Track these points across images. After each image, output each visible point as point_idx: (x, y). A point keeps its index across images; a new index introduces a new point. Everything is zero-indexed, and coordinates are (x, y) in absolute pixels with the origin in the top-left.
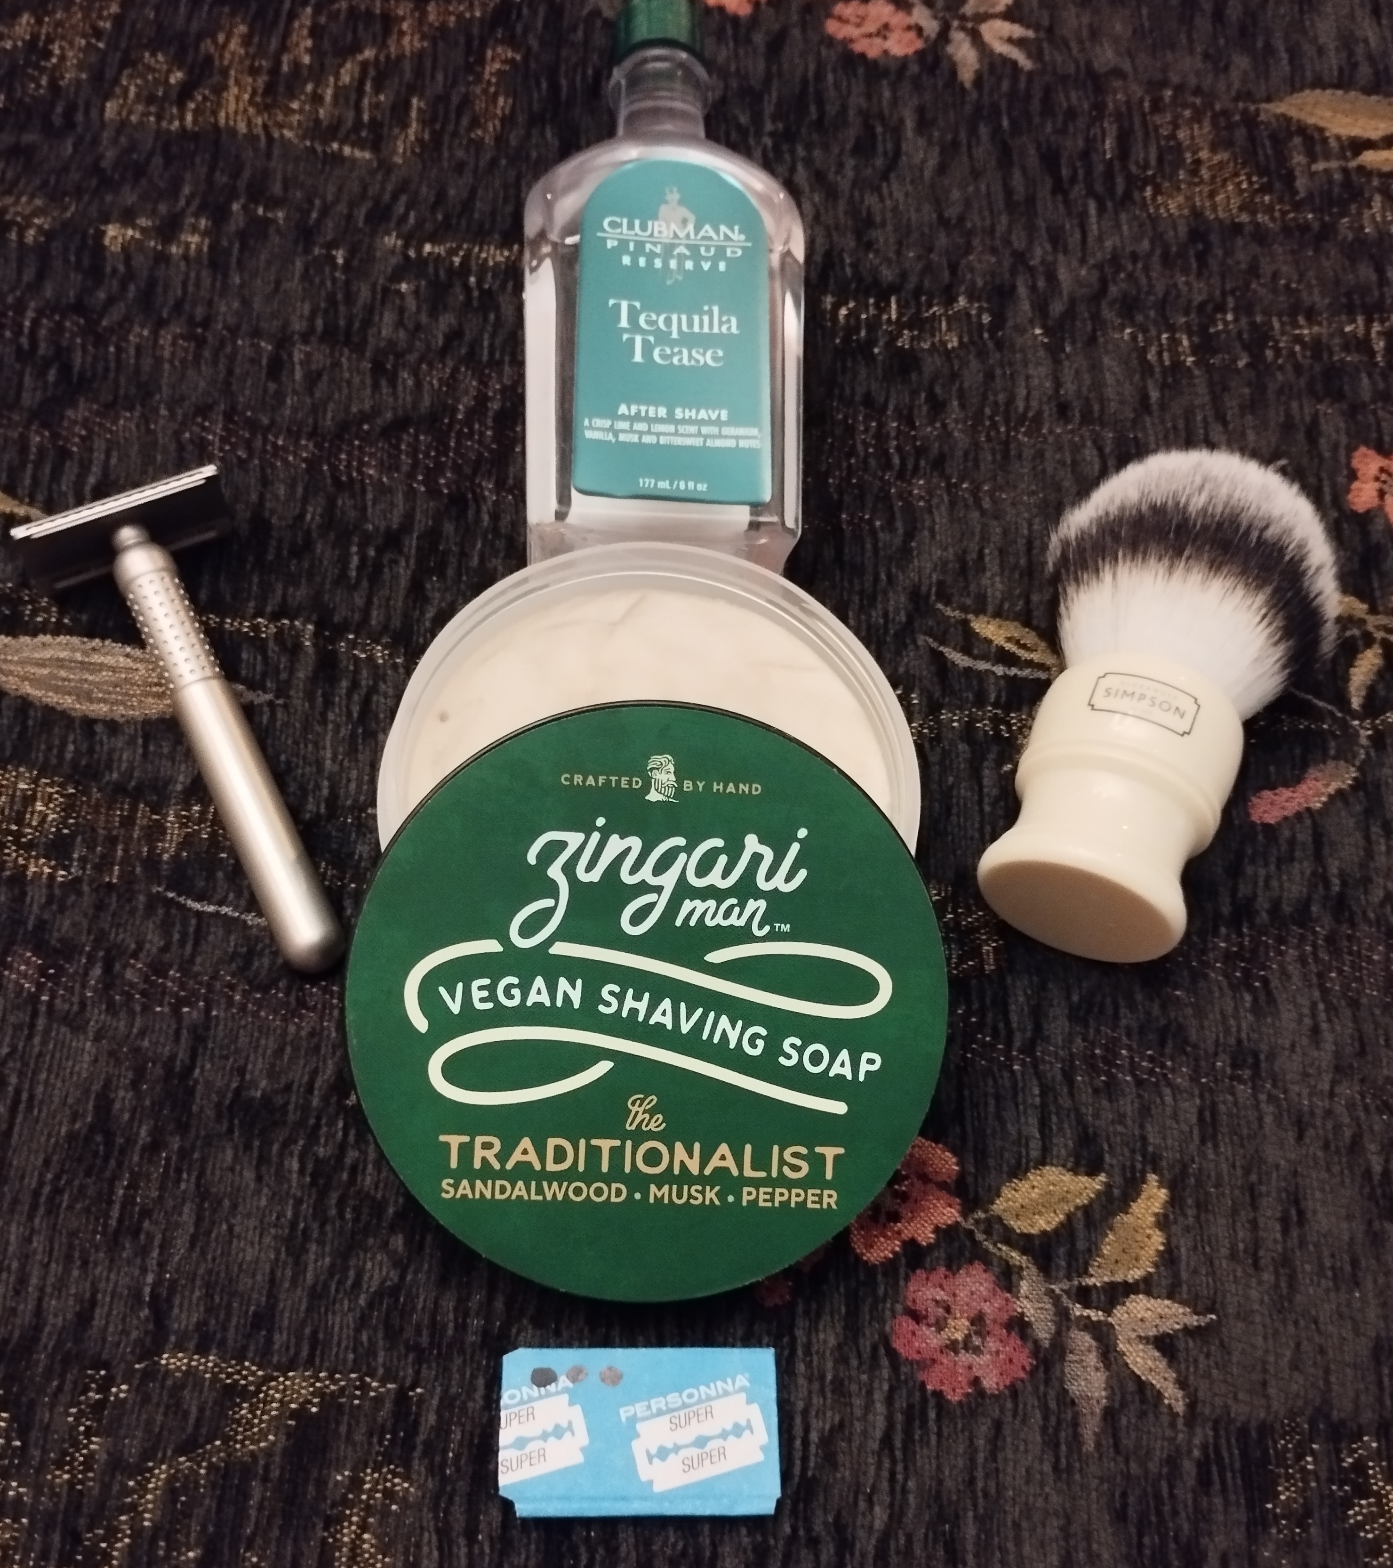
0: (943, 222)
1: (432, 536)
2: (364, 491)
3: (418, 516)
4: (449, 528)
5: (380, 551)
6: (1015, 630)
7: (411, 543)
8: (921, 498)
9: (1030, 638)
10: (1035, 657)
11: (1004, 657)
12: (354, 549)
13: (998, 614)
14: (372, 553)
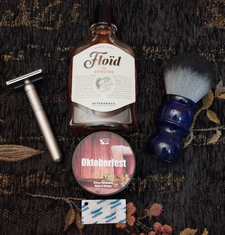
0: (165, 30)
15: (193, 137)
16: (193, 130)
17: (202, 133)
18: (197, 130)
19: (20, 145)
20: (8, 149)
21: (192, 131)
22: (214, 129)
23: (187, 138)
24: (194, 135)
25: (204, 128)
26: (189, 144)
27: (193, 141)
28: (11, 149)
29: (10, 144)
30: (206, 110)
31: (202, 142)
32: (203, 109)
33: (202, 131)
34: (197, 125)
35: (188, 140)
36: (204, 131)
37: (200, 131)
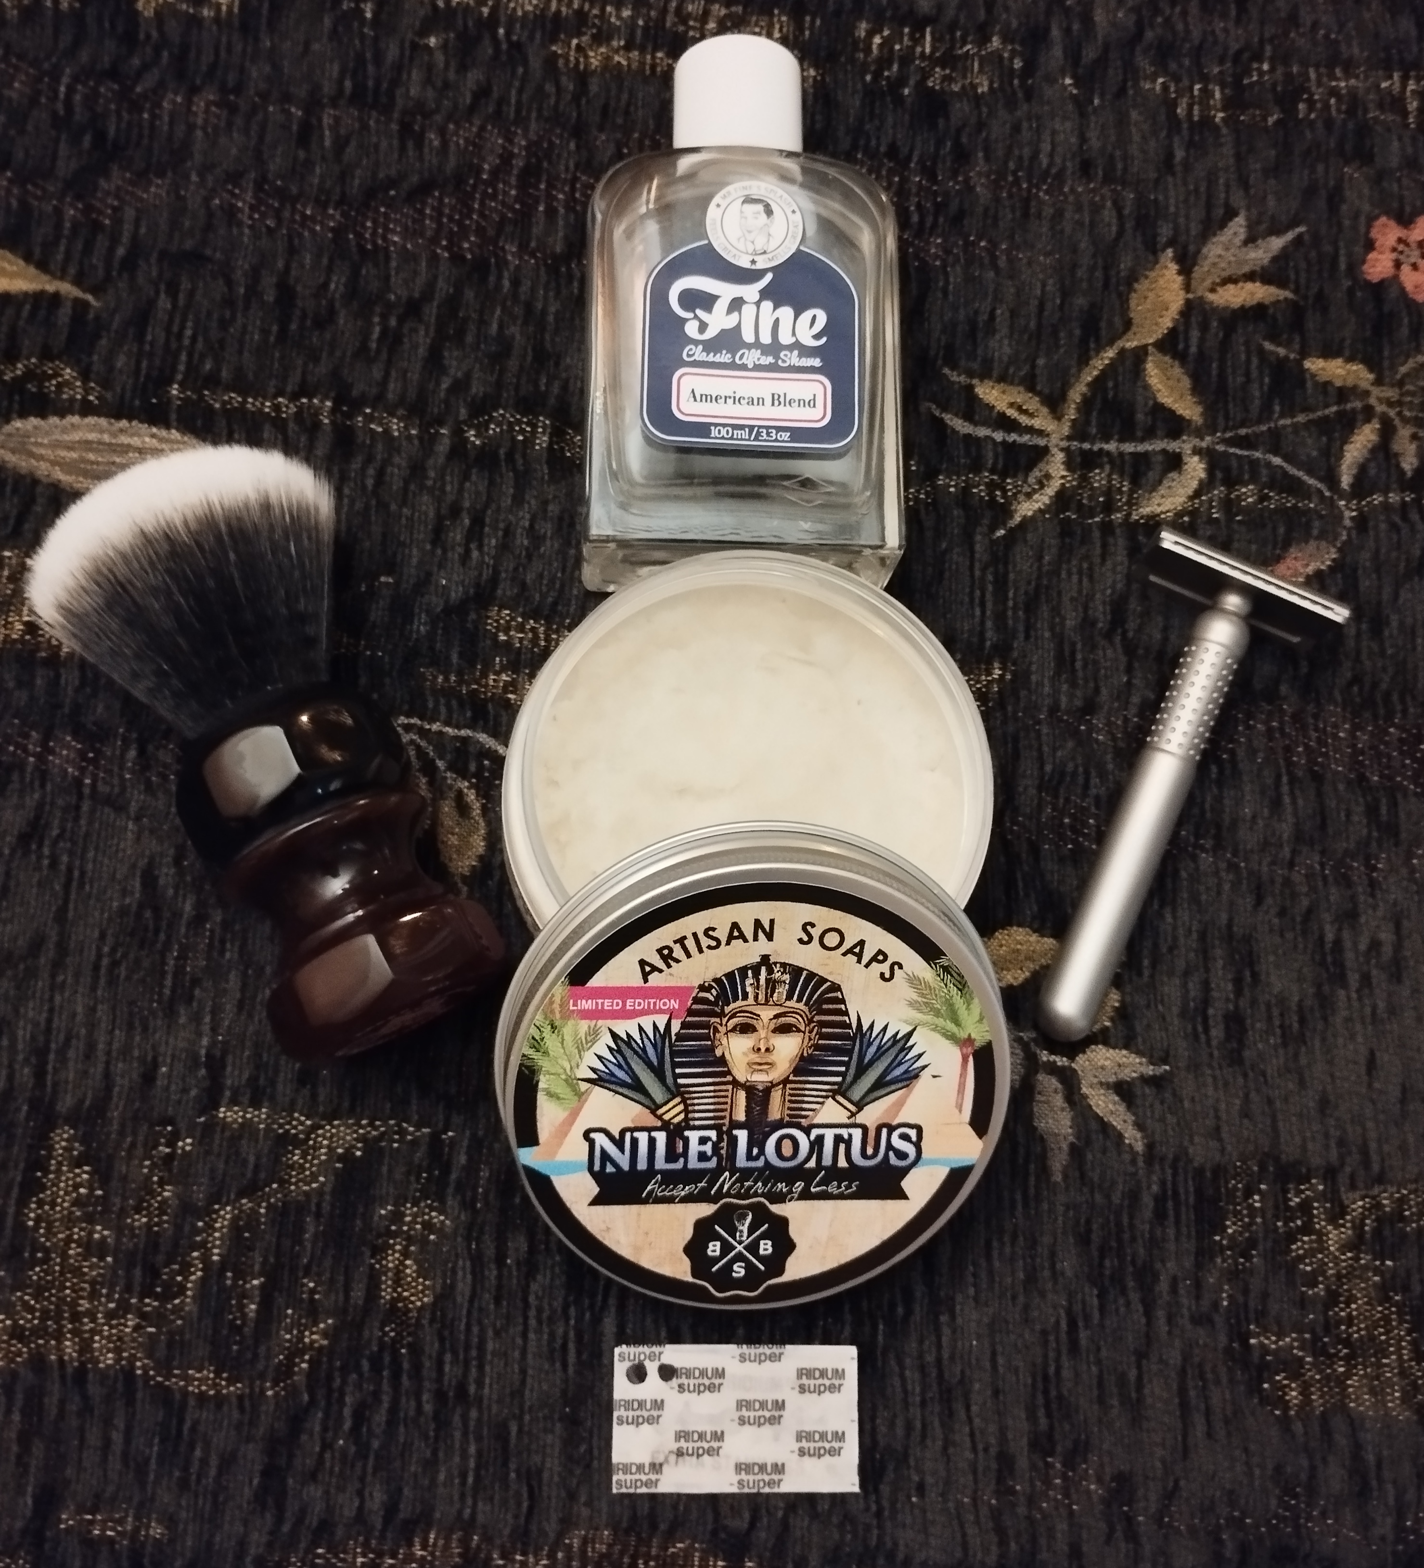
1: (452, 303)
2: (388, 258)
3: (441, 283)
4: (469, 294)
5: (401, 320)
6: (1019, 395)
7: (431, 311)
8: (937, 257)
9: (1033, 403)
10: (1037, 423)
11: (1006, 423)
12: (376, 319)
13: (1002, 379)
14: (393, 322)
15: (1063, 477)
16: (1064, 444)
17: (1112, 462)
18: (1086, 446)
19: (168, 427)
20: (106, 438)
21: (1062, 450)
22: (1173, 446)
23: (1031, 480)
24: (1069, 465)
25: (1121, 440)
26: (1036, 506)
27: (1062, 498)
28: (124, 439)
29: (118, 417)
30: (1140, 354)
31: (1109, 507)
32: (1130, 345)
33: (1108, 453)
34: (1088, 423)
35: (1035, 491)
36: (1121, 454)
37: (1101, 450)
